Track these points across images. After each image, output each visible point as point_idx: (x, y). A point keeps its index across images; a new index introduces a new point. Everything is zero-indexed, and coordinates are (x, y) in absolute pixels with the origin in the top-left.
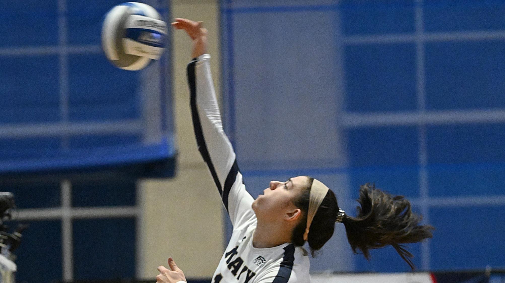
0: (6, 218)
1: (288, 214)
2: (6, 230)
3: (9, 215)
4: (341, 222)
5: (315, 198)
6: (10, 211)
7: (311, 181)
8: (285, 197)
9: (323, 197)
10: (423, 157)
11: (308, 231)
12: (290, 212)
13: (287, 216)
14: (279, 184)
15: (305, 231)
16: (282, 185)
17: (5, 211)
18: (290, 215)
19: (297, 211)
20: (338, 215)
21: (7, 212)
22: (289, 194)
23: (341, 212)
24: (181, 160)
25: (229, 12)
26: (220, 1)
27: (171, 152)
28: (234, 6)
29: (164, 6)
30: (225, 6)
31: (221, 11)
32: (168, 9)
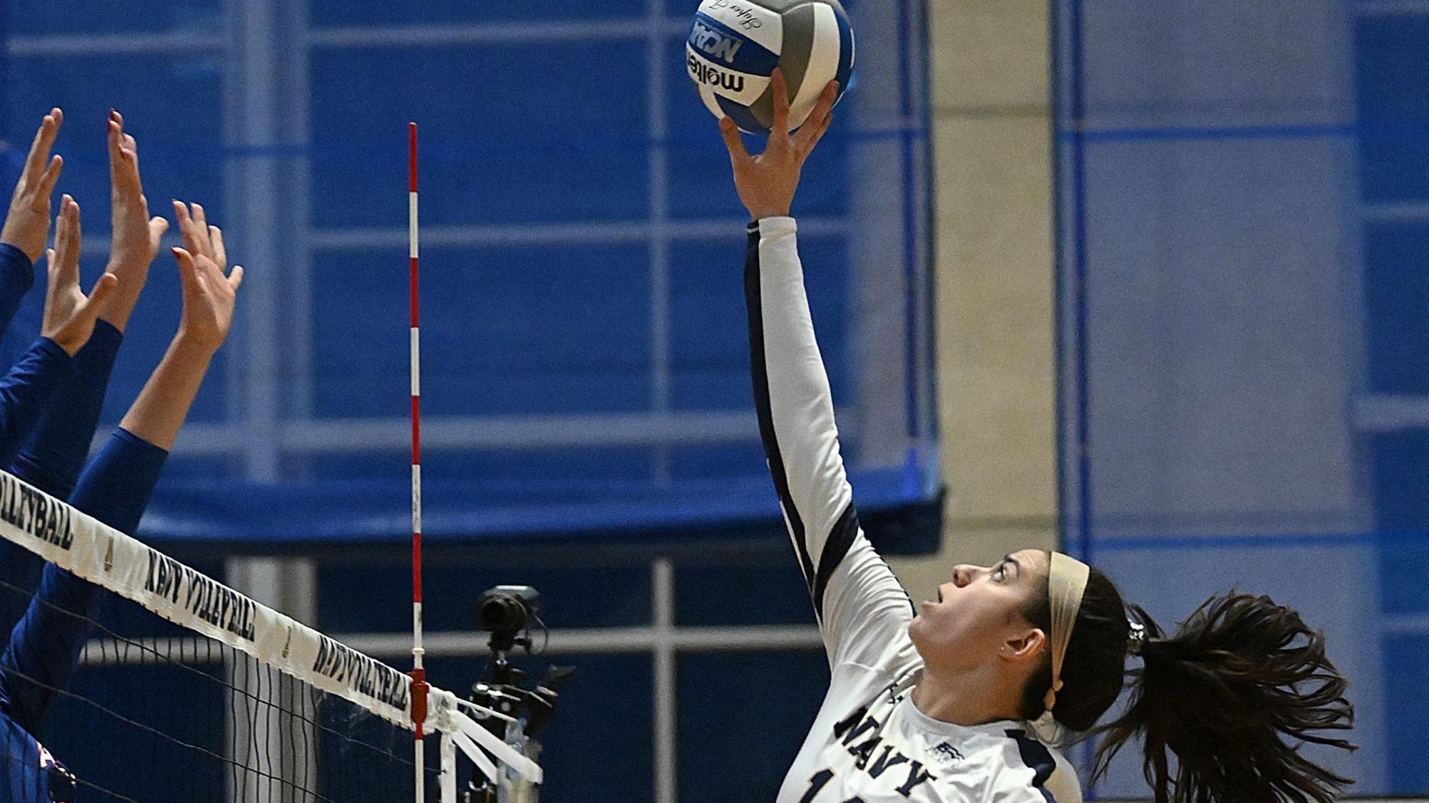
0: (518, 648)
1: (1010, 643)
2: (517, 679)
3: (527, 643)
5: (1064, 599)
6: (527, 634)
7: (1048, 559)
8: (998, 600)
11: (1056, 687)
12: (1015, 638)
13: (1008, 647)
14: (975, 571)
15: (1051, 686)
16: (985, 573)
17: (515, 632)
18: (1017, 645)
19: (1032, 635)
20: (1129, 638)
21: (521, 636)
22: (1009, 593)
23: (1135, 630)
24: (953, 509)
25: (1079, 139)
26: (1055, 111)
27: (930, 491)
28: (1093, 123)
29: (916, 123)
30: (1067, 124)
31: (1057, 136)
32: (927, 133)
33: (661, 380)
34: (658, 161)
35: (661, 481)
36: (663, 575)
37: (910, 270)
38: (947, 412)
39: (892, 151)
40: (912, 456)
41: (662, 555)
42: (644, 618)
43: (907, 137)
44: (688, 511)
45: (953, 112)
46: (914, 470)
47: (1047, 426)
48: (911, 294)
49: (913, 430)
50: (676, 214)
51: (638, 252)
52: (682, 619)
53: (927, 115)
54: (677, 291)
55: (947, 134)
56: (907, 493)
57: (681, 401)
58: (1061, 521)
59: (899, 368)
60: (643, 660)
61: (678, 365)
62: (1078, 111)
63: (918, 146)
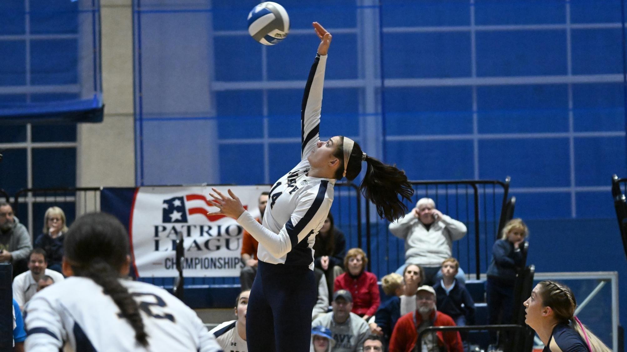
1: (331, 162)
4: (365, 161)
5: (347, 150)
7: (342, 139)
8: (328, 151)
9: (352, 148)
10: (265, 111)
11: (345, 172)
12: (332, 161)
13: (330, 163)
14: (323, 143)
15: (344, 172)
16: (325, 143)
18: (333, 163)
19: (337, 160)
20: (362, 157)
22: (330, 149)
23: (364, 155)
24: (106, 111)
25: (139, 13)
26: (133, 6)
27: (100, 105)
28: (142, 9)
29: (96, 8)
30: (136, 9)
31: (133, 12)
32: (99, 11)
33: (28, 76)
34: (27, 18)
35: (28, 102)
36: (29, 127)
37: (95, 47)
38: (105, 86)
39: (90, 15)
40: (95, 96)
41: (29, 122)
42: (24, 140)
43: (94, 12)
44: (36, 110)
45: (105, 6)
46: (96, 100)
47: (131, 90)
48: (95, 53)
49: (95, 89)
50: (32, 33)
51: (23, 42)
52: (34, 140)
53: (99, 7)
54: (32, 52)
55: (104, 12)
56: (94, 106)
57: (34, 82)
58: (135, 114)
59: (92, 73)
60: (24, 150)
61: (32, 72)
62: (139, 5)
63: (97, 15)
